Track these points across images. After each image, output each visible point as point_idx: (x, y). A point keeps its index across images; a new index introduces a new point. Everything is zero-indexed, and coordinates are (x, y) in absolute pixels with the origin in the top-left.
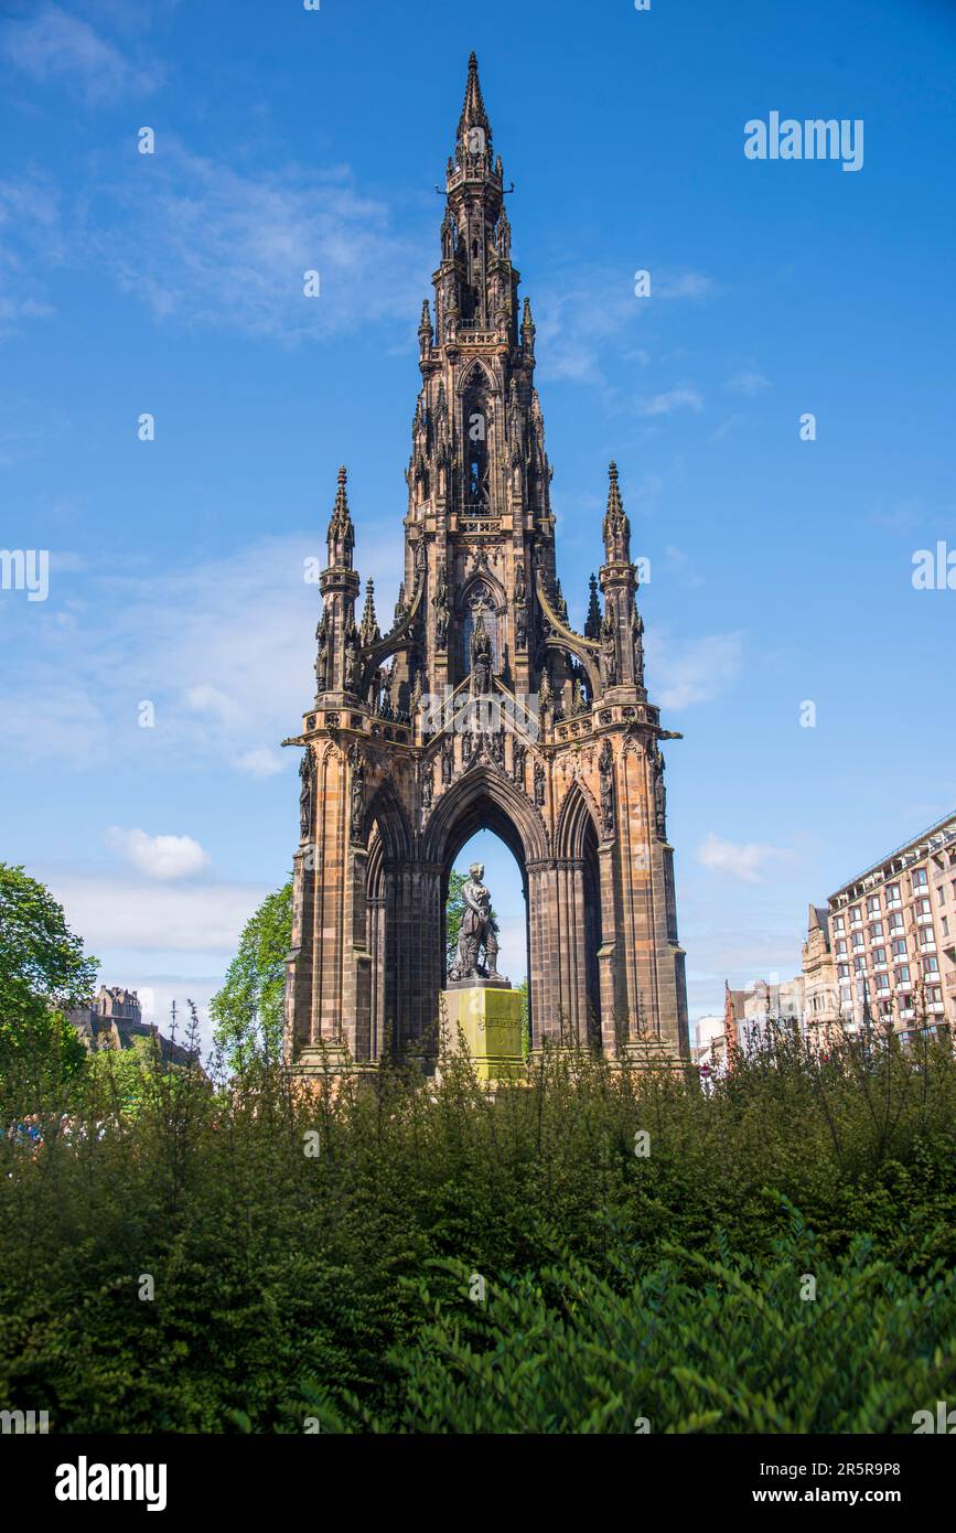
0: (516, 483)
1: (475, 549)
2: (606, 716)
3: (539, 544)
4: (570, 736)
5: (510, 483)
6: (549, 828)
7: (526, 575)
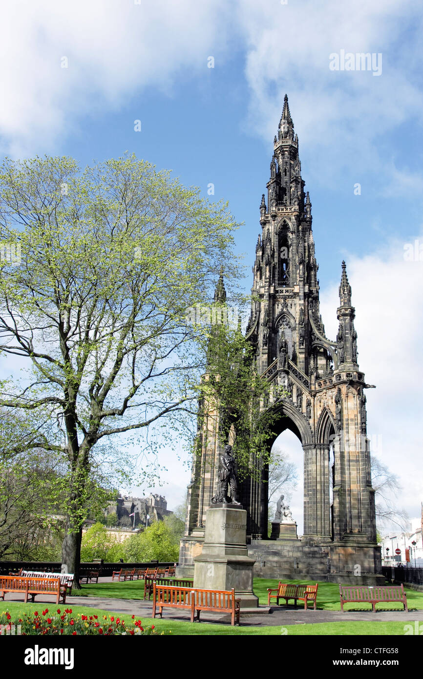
0: (301, 272)
1: (282, 301)
2: (339, 376)
3: (311, 298)
4: (323, 386)
5: (298, 272)
6: (312, 429)
7: (305, 312)
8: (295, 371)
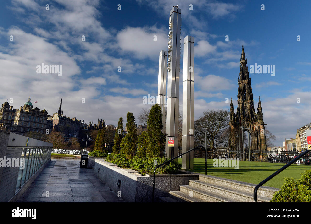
0: (249, 97)
1: (245, 104)
2: (259, 122)
3: (252, 103)
4: (255, 124)
6: (253, 133)
7: (250, 107)
8: (249, 121)
